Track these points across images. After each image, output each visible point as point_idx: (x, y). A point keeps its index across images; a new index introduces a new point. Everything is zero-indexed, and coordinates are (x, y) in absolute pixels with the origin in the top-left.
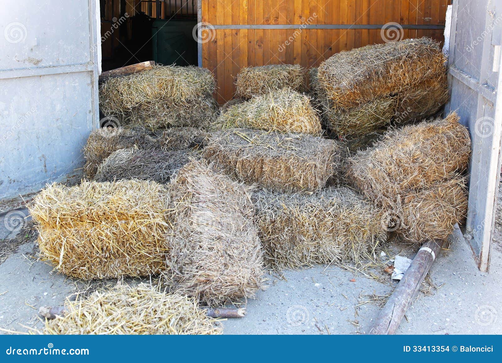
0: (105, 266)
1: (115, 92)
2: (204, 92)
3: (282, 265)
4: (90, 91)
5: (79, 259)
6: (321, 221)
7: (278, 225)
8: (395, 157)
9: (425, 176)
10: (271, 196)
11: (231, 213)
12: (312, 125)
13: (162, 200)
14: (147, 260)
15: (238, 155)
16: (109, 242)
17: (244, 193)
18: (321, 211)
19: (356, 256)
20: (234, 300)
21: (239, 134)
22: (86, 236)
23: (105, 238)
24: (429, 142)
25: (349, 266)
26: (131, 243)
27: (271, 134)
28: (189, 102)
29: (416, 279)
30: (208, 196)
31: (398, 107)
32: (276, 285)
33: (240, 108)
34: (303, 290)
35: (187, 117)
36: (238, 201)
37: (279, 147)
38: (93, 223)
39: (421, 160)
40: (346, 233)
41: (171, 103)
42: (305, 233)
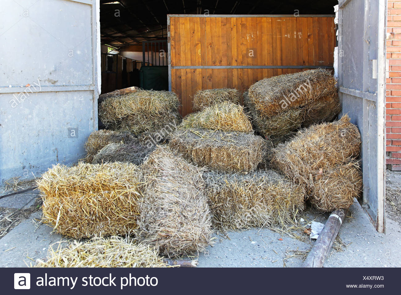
0: (92, 227)
1: (110, 107)
2: (172, 107)
3: (227, 227)
4: (92, 104)
5: (72, 221)
6: (254, 193)
7: (222, 196)
8: (306, 146)
9: (329, 160)
10: (217, 175)
11: (187, 185)
12: (246, 126)
13: (137, 176)
14: (124, 222)
15: (193, 145)
16: (95, 207)
17: (197, 172)
18: (253, 185)
19: (282, 221)
20: (189, 254)
21: (194, 132)
22: (78, 203)
23: (92, 204)
24: (330, 136)
25: (277, 229)
26: (112, 208)
27: (217, 132)
28: (161, 114)
29: (329, 237)
30: (169, 172)
31: (306, 116)
32: (222, 243)
33: (195, 116)
34: (243, 247)
35: (159, 124)
36: (192, 177)
37: (222, 140)
38: (84, 193)
39: (325, 149)
40: (273, 203)
41: (149, 115)
42: (243, 202)
